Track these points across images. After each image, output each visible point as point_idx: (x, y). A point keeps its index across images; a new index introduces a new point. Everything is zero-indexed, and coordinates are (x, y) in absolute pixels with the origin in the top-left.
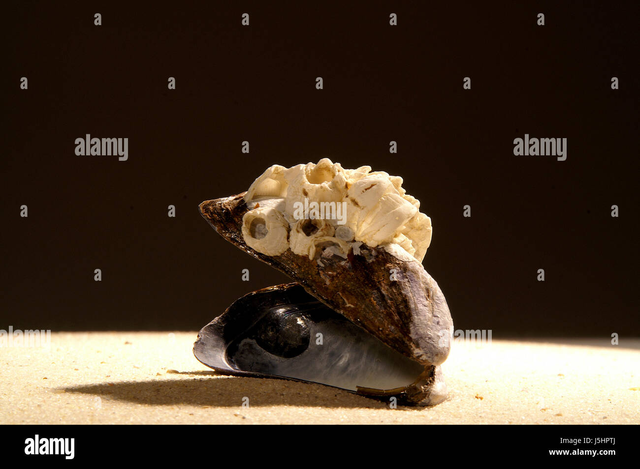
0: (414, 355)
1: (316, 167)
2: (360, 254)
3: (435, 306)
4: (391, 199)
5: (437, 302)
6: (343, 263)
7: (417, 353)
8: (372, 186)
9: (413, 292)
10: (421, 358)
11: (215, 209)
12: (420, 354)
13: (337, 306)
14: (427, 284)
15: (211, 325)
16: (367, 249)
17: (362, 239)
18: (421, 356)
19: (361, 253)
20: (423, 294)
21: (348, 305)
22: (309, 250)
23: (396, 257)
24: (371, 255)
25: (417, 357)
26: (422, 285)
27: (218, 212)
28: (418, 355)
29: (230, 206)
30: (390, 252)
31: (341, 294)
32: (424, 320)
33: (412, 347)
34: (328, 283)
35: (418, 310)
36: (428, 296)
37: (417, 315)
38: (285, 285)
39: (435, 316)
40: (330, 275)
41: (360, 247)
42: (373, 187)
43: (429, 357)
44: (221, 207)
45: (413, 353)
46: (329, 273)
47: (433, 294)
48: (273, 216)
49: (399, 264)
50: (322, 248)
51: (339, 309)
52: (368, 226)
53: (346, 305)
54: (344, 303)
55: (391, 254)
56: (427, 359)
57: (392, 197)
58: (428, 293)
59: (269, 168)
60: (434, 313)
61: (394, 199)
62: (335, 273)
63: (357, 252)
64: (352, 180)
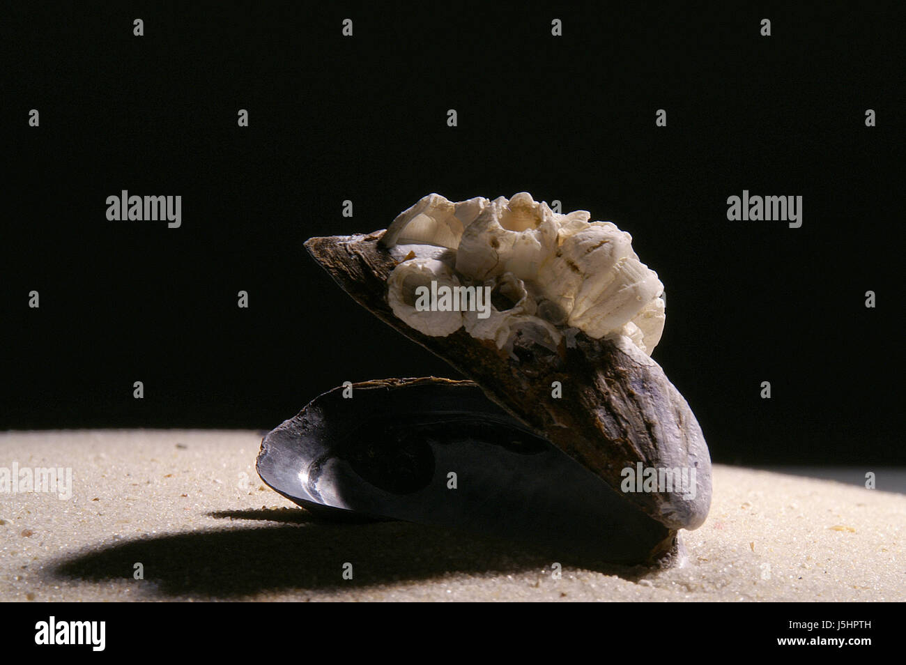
0: (660, 511)
1: (510, 203)
2: (575, 347)
3: (690, 438)
4: (629, 266)
5: (693, 432)
6: (550, 359)
7: (666, 509)
8: (602, 243)
9: (659, 413)
10: (670, 517)
11: (337, 252)
12: (670, 511)
13: (538, 424)
14: (677, 404)
15: (279, 432)
16: (587, 341)
17: (580, 324)
18: (671, 513)
19: (577, 345)
20: (672, 418)
21: (557, 424)
22: (498, 332)
23: (632, 357)
24: (593, 350)
25: (664, 515)
26: (671, 404)
27: (342, 258)
28: (665, 512)
29: (361, 250)
30: (621, 349)
31: (545, 405)
32: (676, 458)
33: (658, 499)
34: (525, 386)
35: (667, 442)
36: (680, 422)
37: (667, 451)
38: (397, 381)
39: (691, 454)
40: (527, 375)
41: (576, 337)
42: (604, 245)
43: (683, 517)
44: (346, 249)
45: (659, 509)
46: (527, 371)
47: (686, 420)
48: (443, 274)
49: (636, 368)
50: (517, 331)
51: (542, 429)
52: (592, 305)
53: (554, 423)
54: (550, 420)
55: (624, 351)
56: (679, 519)
57: (630, 264)
58: (680, 417)
59: (425, 198)
60: (689, 450)
61: (634, 268)
62: (537, 373)
63: (571, 344)
64: (564, 231)
